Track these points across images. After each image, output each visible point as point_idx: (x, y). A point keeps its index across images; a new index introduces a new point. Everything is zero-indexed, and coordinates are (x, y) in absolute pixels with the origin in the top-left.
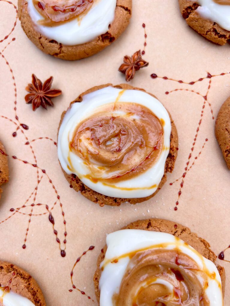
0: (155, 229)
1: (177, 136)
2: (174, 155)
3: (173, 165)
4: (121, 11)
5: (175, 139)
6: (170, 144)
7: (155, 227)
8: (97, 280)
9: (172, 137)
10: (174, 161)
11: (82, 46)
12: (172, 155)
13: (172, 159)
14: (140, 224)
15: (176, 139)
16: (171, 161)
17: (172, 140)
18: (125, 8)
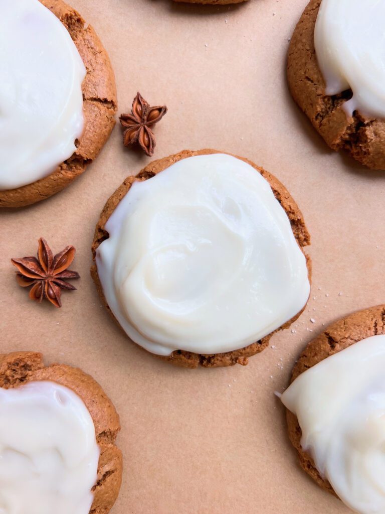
0: (344, 342)
1: (283, 187)
2: (299, 218)
3: (307, 233)
4: (94, 107)
5: (284, 193)
6: (283, 206)
7: (342, 340)
8: (311, 467)
9: (279, 194)
10: (303, 226)
11: (32, 186)
12: (297, 220)
13: (299, 226)
14: (317, 349)
15: (286, 192)
16: (299, 229)
17: (282, 199)
18: (103, 101)
